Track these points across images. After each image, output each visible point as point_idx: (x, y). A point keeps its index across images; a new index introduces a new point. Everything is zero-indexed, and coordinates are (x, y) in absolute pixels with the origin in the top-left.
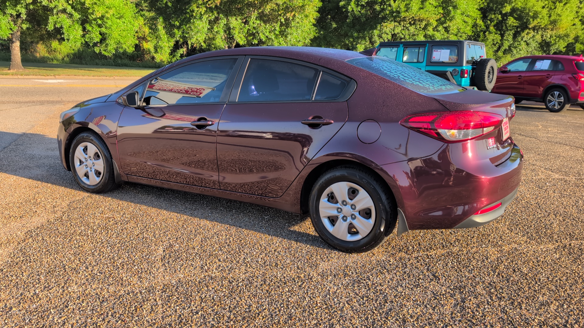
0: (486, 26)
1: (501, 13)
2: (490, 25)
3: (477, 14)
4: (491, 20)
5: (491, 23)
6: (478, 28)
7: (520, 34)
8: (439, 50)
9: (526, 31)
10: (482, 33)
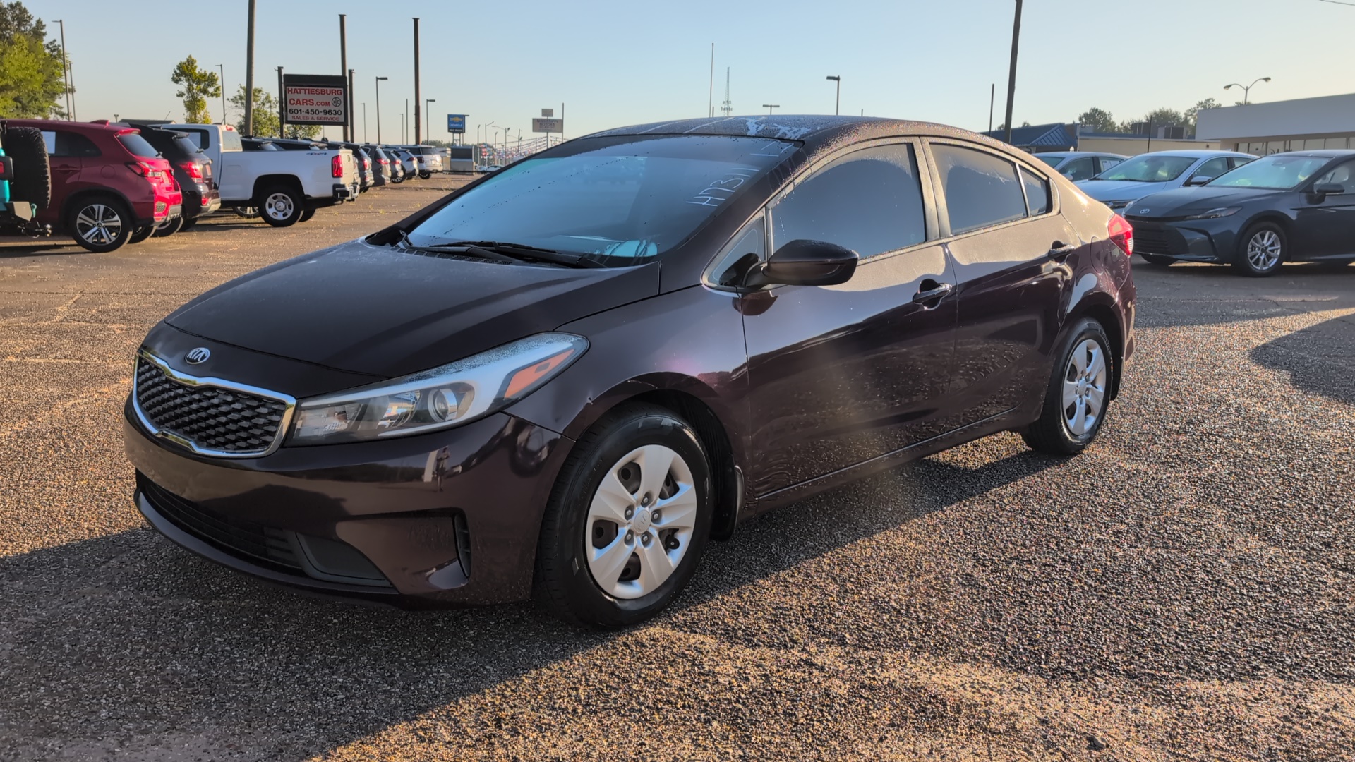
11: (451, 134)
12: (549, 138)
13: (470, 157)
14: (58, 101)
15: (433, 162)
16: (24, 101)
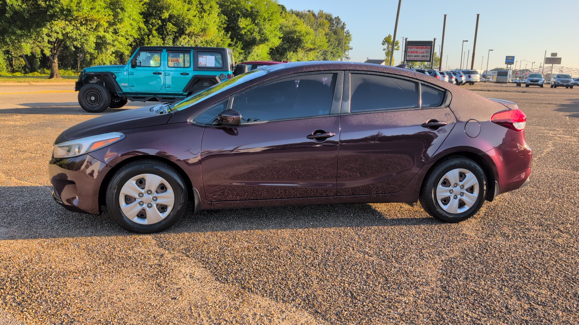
0: (148, 30)
1: (160, 18)
2: (152, 29)
3: (140, 18)
4: (153, 25)
5: (153, 27)
6: (142, 31)
7: (178, 39)
8: (204, 56)
9: (184, 36)
10: (147, 36)
11: (506, 65)
12: (553, 67)
13: (507, 76)
14: (347, 53)
15: (475, 78)
16: (334, 53)
